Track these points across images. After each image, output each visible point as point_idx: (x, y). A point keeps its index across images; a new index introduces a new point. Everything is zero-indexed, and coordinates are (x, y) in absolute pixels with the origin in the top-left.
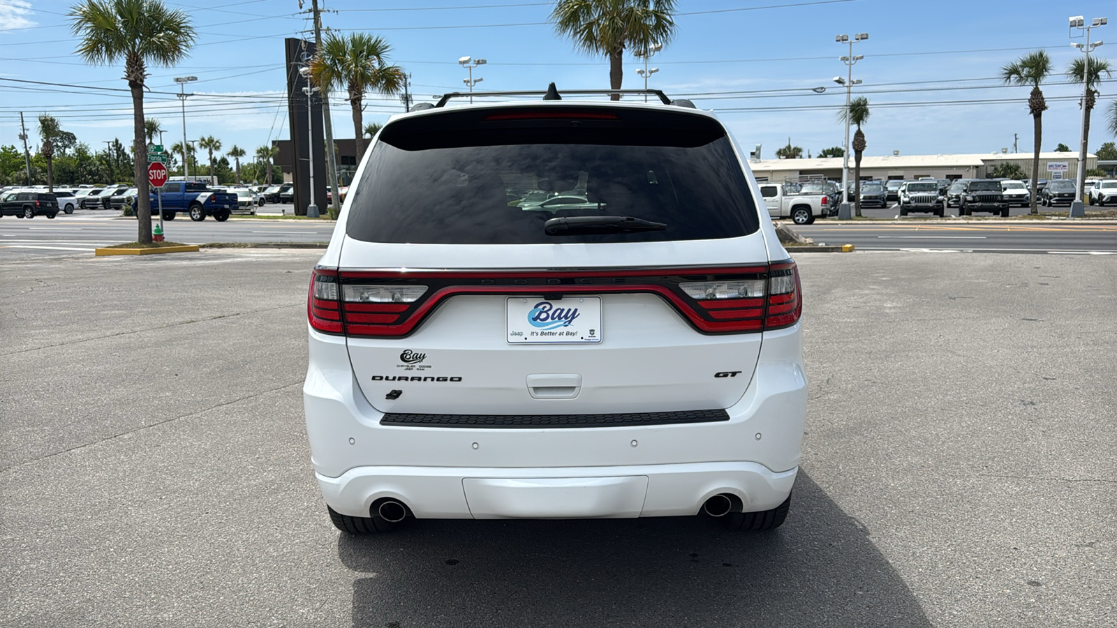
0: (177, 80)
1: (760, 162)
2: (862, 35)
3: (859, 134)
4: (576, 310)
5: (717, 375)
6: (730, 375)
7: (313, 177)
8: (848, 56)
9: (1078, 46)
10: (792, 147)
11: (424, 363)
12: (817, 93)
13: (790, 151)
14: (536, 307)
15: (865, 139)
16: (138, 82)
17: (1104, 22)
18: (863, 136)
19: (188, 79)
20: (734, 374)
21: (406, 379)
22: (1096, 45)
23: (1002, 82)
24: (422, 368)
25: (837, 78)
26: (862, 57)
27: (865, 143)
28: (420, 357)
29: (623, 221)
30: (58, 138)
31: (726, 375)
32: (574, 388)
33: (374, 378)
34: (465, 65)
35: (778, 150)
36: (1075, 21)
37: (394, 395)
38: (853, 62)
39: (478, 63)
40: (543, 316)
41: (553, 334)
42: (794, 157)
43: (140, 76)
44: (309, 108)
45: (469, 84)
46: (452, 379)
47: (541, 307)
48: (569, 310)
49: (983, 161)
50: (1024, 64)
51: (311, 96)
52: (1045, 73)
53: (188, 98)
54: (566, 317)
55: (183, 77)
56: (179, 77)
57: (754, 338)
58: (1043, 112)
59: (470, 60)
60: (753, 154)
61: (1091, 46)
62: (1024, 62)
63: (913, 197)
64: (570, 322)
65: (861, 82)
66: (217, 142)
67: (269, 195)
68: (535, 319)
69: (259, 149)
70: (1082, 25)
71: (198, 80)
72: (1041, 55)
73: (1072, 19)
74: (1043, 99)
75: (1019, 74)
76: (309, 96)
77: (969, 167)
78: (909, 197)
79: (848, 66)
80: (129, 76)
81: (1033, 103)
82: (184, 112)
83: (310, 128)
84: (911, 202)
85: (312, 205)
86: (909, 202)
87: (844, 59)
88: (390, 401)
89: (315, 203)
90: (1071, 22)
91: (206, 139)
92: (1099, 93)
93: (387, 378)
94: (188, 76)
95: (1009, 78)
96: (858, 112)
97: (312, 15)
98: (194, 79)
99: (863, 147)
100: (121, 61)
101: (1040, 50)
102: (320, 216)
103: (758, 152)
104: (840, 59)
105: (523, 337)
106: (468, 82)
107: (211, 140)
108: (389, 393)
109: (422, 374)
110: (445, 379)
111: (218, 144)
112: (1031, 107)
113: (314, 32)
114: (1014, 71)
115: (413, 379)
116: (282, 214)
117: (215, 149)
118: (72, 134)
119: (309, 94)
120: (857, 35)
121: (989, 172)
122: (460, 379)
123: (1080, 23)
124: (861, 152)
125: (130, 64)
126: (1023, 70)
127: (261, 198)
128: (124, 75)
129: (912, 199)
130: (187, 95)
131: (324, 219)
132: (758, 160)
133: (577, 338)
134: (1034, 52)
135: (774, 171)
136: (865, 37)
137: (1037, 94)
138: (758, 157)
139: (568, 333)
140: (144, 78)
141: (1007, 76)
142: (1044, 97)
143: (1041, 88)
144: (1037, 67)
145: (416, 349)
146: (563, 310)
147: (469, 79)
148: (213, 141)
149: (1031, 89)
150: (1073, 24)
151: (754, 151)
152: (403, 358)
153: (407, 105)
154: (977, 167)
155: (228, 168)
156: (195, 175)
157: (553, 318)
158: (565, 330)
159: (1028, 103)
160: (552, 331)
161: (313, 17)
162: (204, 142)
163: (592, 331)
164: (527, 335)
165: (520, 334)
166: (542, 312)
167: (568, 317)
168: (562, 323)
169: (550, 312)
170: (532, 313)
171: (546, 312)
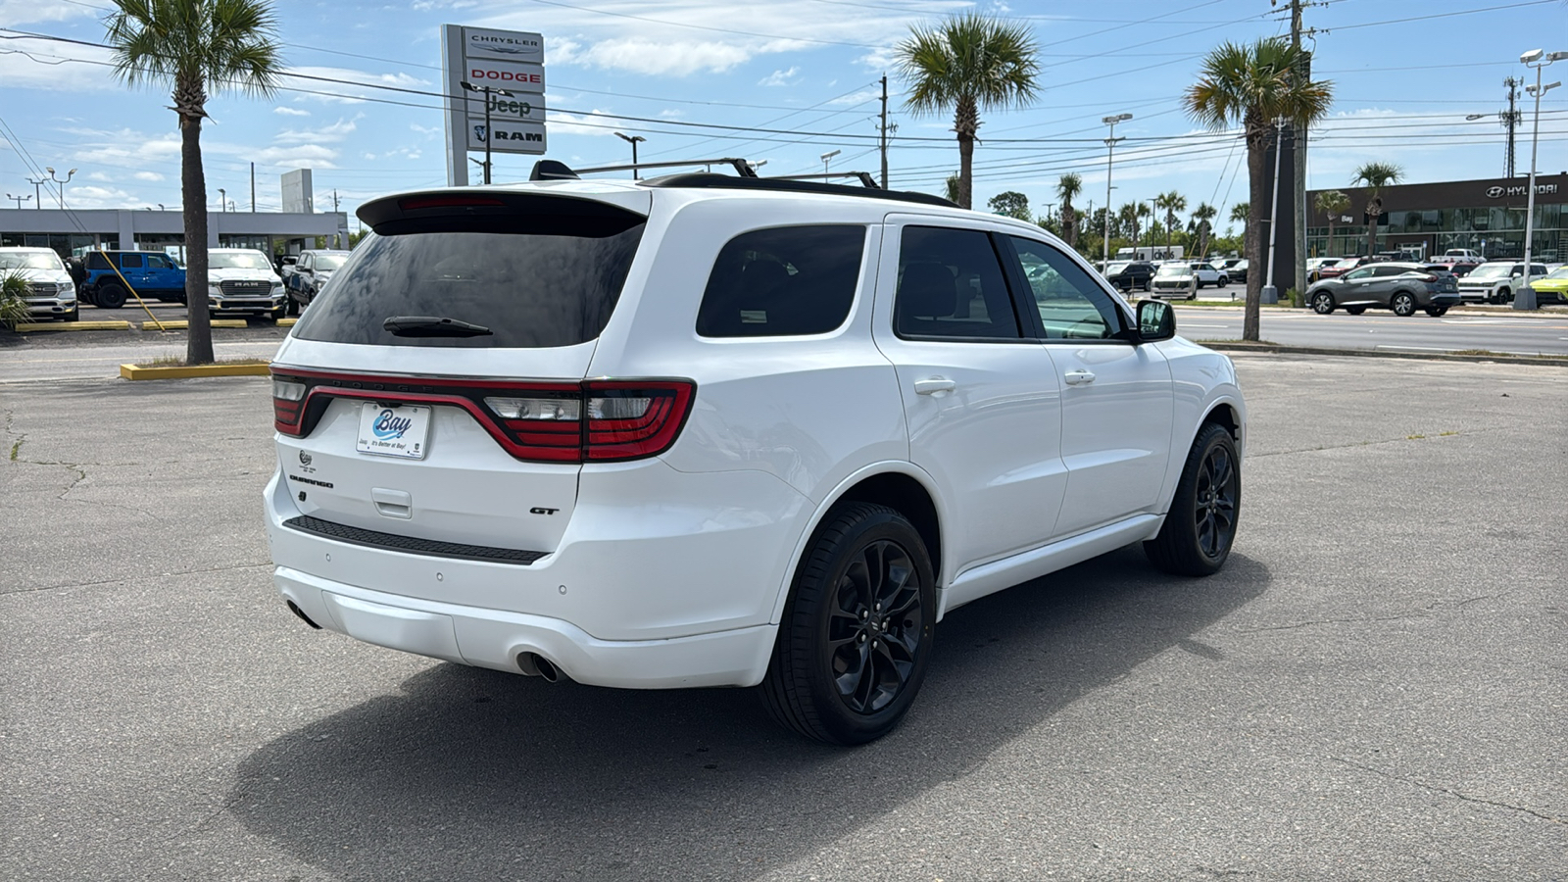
0: (1106, 120)
4: (409, 421)
5: (533, 511)
6: (547, 512)
7: (1274, 245)
14: (382, 414)
16: (968, 133)
19: (1120, 118)
20: (551, 512)
21: (304, 481)
24: (311, 471)
28: (309, 459)
29: (438, 323)
30: (1007, 202)
31: (542, 511)
32: (407, 507)
33: (291, 477)
34: (1530, 64)
37: (303, 497)
39: (1555, 57)
40: (384, 425)
41: (388, 445)
43: (970, 125)
44: (1278, 147)
45: (1534, 93)
46: (327, 485)
47: (385, 415)
48: (404, 420)
51: (1282, 128)
53: (1118, 143)
54: (400, 428)
55: (1114, 115)
56: (1108, 115)
57: (572, 470)
59: (1541, 54)
64: (402, 433)
66: (1180, 199)
67: (1240, 272)
68: (378, 428)
69: (1236, 207)
71: (1134, 117)
76: (1280, 129)
80: (957, 127)
82: (1110, 163)
83: (1276, 175)
85: (1268, 285)
88: (302, 502)
89: (1273, 284)
91: (1166, 196)
93: (296, 478)
94: (1119, 113)
97: (1289, 13)
98: (1128, 117)
100: (952, 108)
102: (1279, 301)
105: (367, 446)
106: (1534, 90)
107: (1173, 197)
108: (299, 494)
109: (311, 477)
110: (324, 485)
111: (1181, 203)
113: (1290, 37)
115: (307, 481)
116: (1230, 300)
117: (1177, 209)
118: (1024, 195)
119: (1280, 126)
122: (332, 486)
125: (960, 111)
127: (1222, 277)
128: (953, 126)
130: (1116, 140)
131: (1283, 306)
133: (403, 452)
139: (399, 446)
140: (976, 128)
145: (306, 451)
146: (399, 420)
147: (1536, 85)
148: (1175, 197)
152: (301, 459)
153: (1512, 128)
155: (1209, 234)
156: (1153, 245)
157: (391, 428)
158: (395, 441)
160: (388, 442)
161: (1291, 16)
162: (1162, 200)
163: (417, 445)
164: (369, 444)
165: (365, 442)
166: (384, 420)
167: (402, 428)
168: (396, 434)
169: (390, 421)
170: (378, 420)
171: (387, 421)
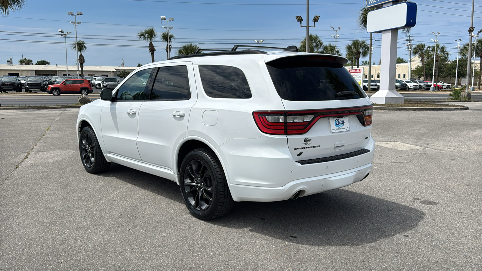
1: (13, 66)
2: (80, 13)
3: (81, 56)
5: (365, 138)
8: (74, 21)
9: (165, 28)
10: (27, 59)
11: (311, 142)
12: (62, 37)
13: (26, 61)
14: (336, 120)
15: (84, 58)
17: (173, 19)
18: (83, 57)
21: (305, 148)
22: (171, 28)
23: (138, 39)
24: (309, 144)
25: (60, 30)
26: (81, 23)
27: (84, 60)
28: (310, 140)
32: (343, 146)
33: (295, 149)
35: (20, 60)
36: (163, 18)
37: (300, 154)
38: (77, 24)
40: (338, 123)
41: (341, 129)
42: (29, 64)
46: (317, 147)
47: (337, 120)
48: (343, 121)
49: (115, 69)
50: (146, 33)
52: (154, 37)
58: (154, 52)
60: (8, 61)
61: (169, 28)
62: (146, 32)
63: (107, 84)
65: (71, 33)
68: (336, 124)
70: (166, 20)
72: (153, 29)
73: (162, 17)
74: (154, 47)
75: (144, 36)
77: (111, 71)
78: (106, 84)
79: (75, 26)
81: (150, 48)
84: (107, 86)
86: (106, 86)
87: (72, 22)
88: (298, 156)
90: (162, 18)
92: (172, 46)
93: (299, 149)
95: (141, 37)
96: (80, 46)
99: (84, 62)
101: (152, 27)
103: (11, 61)
104: (71, 22)
105: (335, 131)
108: (298, 154)
109: (309, 146)
110: (315, 147)
112: (150, 49)
114: (142, 35)
115: (306, 148)
120: (77, 13)
121: (118, 74)
122: (319, 146)
123: (165, 19)
124: (83, 64)
126: (146, 35)
129: (108, 85)
132: (11, 65)
133: (345, 130)
134: (150, 28)
135: (22, 70)
136: (81, 14)
137: (151, 45)
138: (12, 63)
139: (344, 128)
141: (140, 36)
142: (154, 46)
143: (153, 43)
144: (151, 34)
145: (309, 138)
146: (341, 121)
149: (149, 43)
150: (162, 19)
151: (9, 60)
152: (305, 141)
154: (114, 72)
157: (340, 124)
158: (342, 127)
159: (149, 48)
160: (340, 128)
163: (348, 127)
164: (335, 130)
165: (334, 130)
166: (337, 122)
167: (343, 123)
168: (342, 125)
169: (339, 122)
170: (335, 122)
171: (338, 122)
